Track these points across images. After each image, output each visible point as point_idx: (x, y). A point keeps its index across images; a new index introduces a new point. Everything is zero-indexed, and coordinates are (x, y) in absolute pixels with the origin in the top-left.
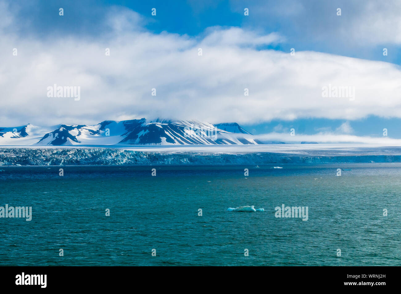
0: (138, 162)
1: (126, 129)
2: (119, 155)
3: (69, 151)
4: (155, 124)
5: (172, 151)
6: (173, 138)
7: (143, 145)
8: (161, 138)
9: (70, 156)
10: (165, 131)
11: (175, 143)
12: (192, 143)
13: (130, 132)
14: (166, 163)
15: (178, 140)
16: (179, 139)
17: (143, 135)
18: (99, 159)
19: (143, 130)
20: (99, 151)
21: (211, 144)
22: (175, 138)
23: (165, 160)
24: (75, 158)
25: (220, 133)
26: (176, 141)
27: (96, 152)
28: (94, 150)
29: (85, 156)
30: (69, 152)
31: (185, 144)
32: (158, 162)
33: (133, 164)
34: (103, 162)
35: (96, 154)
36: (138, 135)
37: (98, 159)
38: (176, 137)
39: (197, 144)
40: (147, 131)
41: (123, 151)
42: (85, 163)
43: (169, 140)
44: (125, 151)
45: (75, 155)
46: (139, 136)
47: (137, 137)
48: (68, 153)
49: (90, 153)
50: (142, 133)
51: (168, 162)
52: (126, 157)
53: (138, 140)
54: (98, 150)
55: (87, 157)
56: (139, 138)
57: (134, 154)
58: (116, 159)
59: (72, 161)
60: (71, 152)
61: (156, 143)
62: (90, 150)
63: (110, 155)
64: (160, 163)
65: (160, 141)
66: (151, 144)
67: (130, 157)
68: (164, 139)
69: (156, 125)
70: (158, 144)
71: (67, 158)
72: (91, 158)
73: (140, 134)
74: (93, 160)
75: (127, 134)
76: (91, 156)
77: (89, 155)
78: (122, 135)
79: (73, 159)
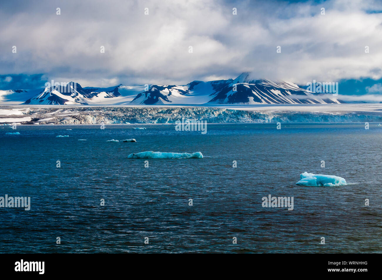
0: (240, 121)
1: (213, 89)
2: (222, 113)
3: (173, 110)
4: (243, 84)
5: (270, 110)
6: (260, 98)
8: (249, 97)
9: (175, 114)
10: (253, 91)
11: (262, 102)
12: (278, 102)
13: (218, 92)
14: (267, 122)
16: (266, 98)
17: (232, 95)
18: (202, 117)
19: (232, 90)
21: (296, 103)
22: (262, 98)
23: (266, 118)
24: (180, 117)
25: (305, 92)
26: (263, 100)
27: (199, 111)
28: (197, 108)
29: (189, 115)
30: (174, 110)
31: (272, 103)
32: (259, 121)
33: (235, 122)
35: (199, 113)
36: (226, 95)
37: (201, 118)
38: (262, 96)
39: (283, 103)
41: (225, 110)
43: (256, 99)
44: (227, 110)
45: (179, 113)
46: (228, 96)
48: (173, 112)
49: (194, 112)
50: (231, 93)
51: (269, 120)
52: (228, 116)
53: (227, 99)
54: (200, 109)
55: (190, 116)
56: (228, 97)
57: (235, 112)
58: (219, 118)
60: (176, 111)
61: (244, 102)
62: (193, 109)
63: (213, 113)
64: (261, 121)
65: (247, 100)
66: (239, 103)
67: (232, 116)
68: (251, 99)
69: (244, 85)
70: (246, 104)
71: (172, 117)
72: (195, 117)
73: (228, 94)
74: (197, 119)
75: (215, 93)
76: (194, 115)
77: (193, 114)
78: (211, 95)
79: (178, 117)
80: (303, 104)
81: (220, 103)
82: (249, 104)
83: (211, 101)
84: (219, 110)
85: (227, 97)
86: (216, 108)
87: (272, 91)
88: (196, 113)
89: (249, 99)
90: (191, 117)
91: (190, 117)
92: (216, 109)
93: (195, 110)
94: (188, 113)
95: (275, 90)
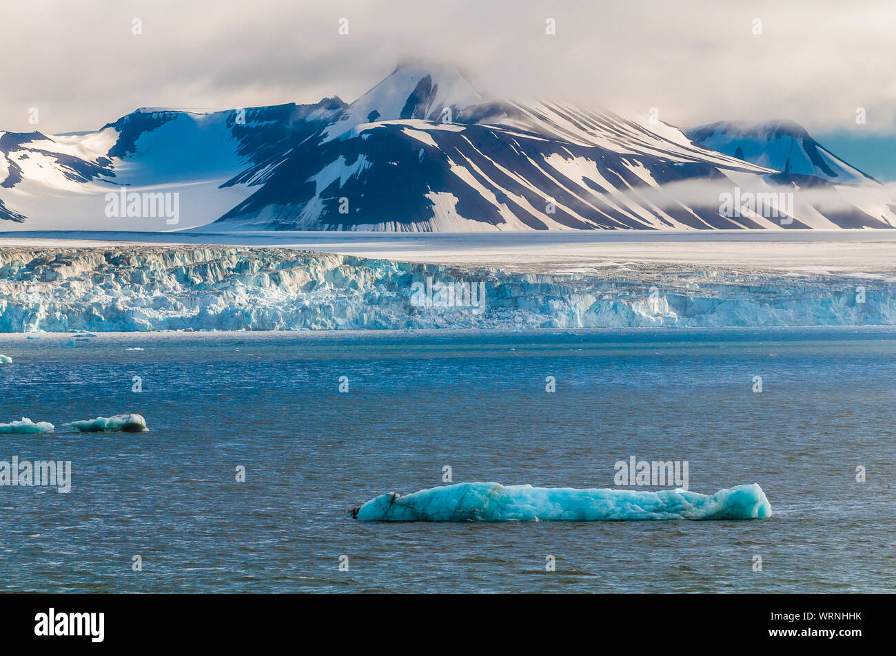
0: (418, 318)
1: (242, 153)
2: (322, 280)
3: (63, 259)
4: (402, 127)
6: (491, 198)
7: (339, 232)
8: (431, 195)
9: (74, 284)
10: (451, 162)
11: (504, 222)
12: (583, 220)
13: (269, 168)
14: (561, 323)
15: (514, 207)
16: (522, 202)
17: (342, 183)
18: (220, 299)
19: (342, 159)
20: (219, 262)
21: (680, 227)
22: (501, 198)
23: (556, 305)
24: (102, 298)
25: (722, 170)
26: (504, 211)
27: (202, 269)
28: (191, 254)
29: (151, 286)
30: (69, 264)
31: (554, 227)
32: (518, 319)
33: (396, 327)
34: (247, 315)
35: (204, 275)
36: (315, 182)
37: (216, 303)
38: (504, 191)
39: (612, 225)
40: (362, 162)
41: (339, 262)
42: (153, 321)
43: (471, 206)
44: (349, 261)
45: (97, 280)
46: (320, 189)
47: (310, 190)
48: (64, 272)
49: (175, 271)
50: (336, 171)
51: (571, 315)
52: (357, 293)
53: (314, 207)
54: (209, 257)
55: (157, 293)
56: (322, 195)
57: (394, 275)
58: (307, 303)
59: (89, 311)
60: (79, 268)
61: (406, 220)
62: (172, 256)
63: (276, 280)
64: (531, 320)
65: (424, 212)
66: (381, 225)
67: (377, 294)
68: (444, 202)
69: (407, 131)
70: (416, 228)
71: (61, 297)
72: (180, 298)
73: (324, 178)
74: (192, 307)
75: (252, 173)
76: (179, 287)
77: (172, 283)
78: (230, 184)
79: (95, 300)
80: (716, 230)
81: (283, 228)
82: (435, 231)
83: (233, 214)
84: (307, 262)
85: (318, 195)
86: (290, 250)
87: (555, 160)
88: (185, 280)
89: (430, 202)
90: (163, 299)
91: (156, 299)
92: (293, 255)
93: (183, 260)
94: (146, 280)
95: (566, 156)
